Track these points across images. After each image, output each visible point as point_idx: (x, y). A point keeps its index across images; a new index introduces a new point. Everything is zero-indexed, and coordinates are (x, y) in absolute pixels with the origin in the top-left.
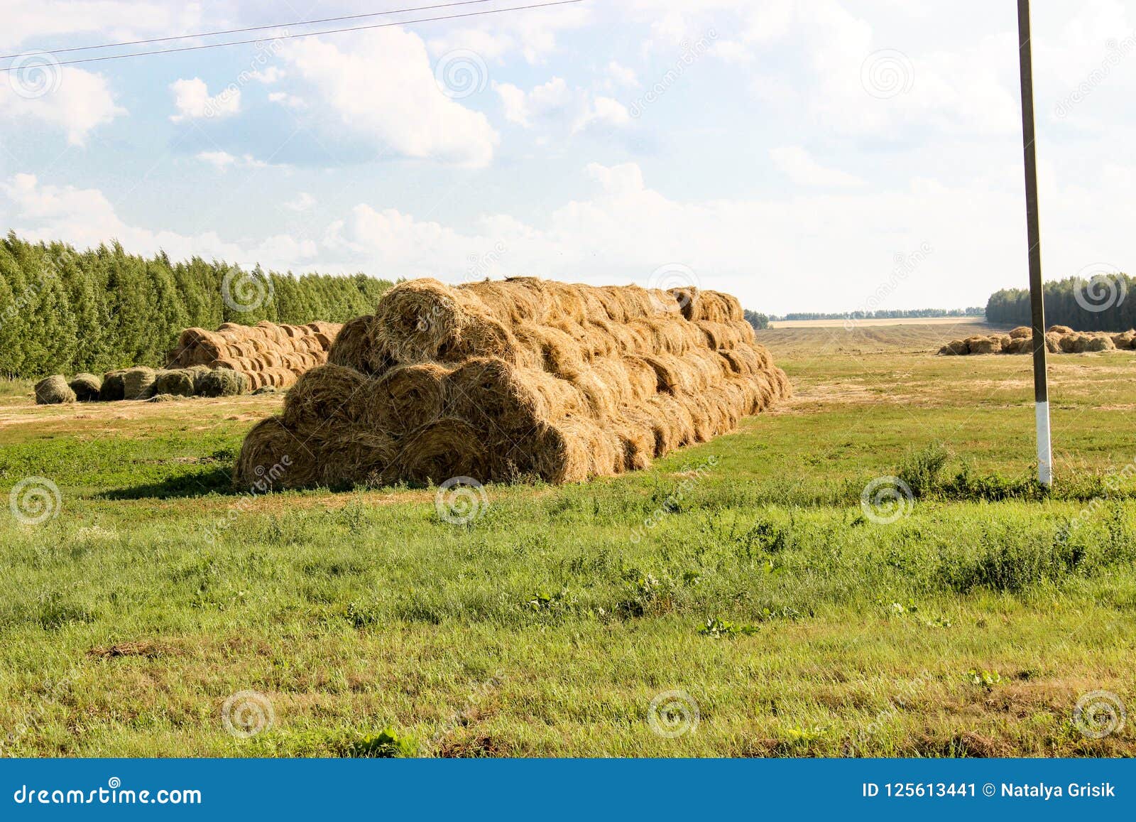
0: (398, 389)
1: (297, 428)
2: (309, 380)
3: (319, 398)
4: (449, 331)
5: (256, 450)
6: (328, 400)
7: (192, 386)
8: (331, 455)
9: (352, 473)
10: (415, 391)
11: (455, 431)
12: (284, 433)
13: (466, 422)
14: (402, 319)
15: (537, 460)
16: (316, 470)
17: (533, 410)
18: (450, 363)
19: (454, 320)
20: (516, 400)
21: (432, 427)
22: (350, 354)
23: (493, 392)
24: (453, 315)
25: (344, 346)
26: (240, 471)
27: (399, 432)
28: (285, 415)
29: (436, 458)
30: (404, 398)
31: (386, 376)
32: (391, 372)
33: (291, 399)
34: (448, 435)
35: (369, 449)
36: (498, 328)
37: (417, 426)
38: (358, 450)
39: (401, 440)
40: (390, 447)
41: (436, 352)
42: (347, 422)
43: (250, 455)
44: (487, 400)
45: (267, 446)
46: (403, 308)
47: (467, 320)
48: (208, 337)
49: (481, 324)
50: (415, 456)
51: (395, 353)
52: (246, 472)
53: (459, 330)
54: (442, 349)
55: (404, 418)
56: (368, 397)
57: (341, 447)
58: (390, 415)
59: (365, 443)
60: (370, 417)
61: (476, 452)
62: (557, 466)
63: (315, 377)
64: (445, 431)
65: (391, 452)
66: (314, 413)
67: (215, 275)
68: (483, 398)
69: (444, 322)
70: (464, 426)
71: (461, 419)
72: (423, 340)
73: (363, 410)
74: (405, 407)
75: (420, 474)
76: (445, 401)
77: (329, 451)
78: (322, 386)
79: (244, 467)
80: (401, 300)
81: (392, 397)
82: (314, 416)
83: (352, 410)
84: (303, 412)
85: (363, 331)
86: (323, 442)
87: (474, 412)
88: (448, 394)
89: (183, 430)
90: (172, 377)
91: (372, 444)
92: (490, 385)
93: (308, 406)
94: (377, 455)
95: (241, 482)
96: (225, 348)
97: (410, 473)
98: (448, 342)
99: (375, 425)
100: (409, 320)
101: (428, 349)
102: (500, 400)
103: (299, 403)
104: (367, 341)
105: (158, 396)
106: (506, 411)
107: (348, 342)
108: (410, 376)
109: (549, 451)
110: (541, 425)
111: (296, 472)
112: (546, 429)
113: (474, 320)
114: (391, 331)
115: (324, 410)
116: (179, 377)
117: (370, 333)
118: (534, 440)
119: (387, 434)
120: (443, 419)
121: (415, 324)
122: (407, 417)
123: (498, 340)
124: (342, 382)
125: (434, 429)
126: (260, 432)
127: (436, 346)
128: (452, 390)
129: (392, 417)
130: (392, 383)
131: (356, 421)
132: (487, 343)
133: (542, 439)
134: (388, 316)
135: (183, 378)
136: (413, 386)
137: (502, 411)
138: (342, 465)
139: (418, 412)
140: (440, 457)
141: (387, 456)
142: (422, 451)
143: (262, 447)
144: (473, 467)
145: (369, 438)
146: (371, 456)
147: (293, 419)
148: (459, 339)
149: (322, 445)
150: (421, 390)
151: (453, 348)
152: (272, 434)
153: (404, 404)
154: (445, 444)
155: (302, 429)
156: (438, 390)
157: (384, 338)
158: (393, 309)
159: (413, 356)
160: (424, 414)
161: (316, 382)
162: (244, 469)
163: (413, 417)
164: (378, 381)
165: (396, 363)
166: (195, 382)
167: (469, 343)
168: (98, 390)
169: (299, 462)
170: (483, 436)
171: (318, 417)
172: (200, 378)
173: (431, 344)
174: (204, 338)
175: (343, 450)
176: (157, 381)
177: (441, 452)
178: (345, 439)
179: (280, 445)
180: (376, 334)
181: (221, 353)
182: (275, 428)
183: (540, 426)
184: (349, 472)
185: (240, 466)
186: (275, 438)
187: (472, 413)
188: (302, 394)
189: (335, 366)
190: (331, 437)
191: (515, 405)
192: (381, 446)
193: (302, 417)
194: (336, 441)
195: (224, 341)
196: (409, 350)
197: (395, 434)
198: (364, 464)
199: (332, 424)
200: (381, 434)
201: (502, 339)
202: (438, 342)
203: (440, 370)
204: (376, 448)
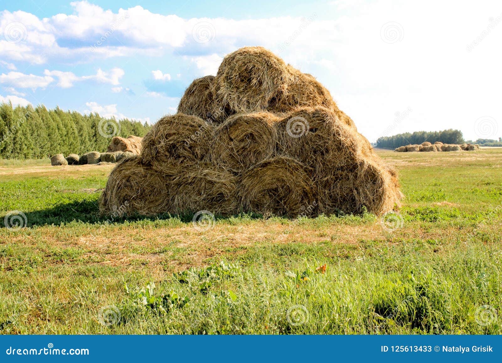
0: (236, 134)
1: (152, 166)
2: (163, 126)
3: (171, 140)
4: (277, 87)
5: (118, 184)
6: (178, 142)
7: (115, 159)
8: (181, 188)
9: (198, 203)
10: (251, 134)
11: (286, 168)
12: (141, 170)
13: (296, 161)
14: (240, 77)
15: (359, 193)
16: (168, 201)
17: (354, 150)
18: (278, 113)
19: (282, 77)
20: (340, 142)
21: (265, 165)
22: (197, 106)
23: (319, 135)
24: (281, 74)
25: (191, 99)
26: (106, 201)
27: (238, 168)
28: (143, 154)
29: (271, 191)
30: (242, 140)
31: (226, 123)
32: (230, 119)
33: (147, 142)
34: (280, 171)
35: (212, 183)
36: (317, 86)
37: (254, 164)
38: (203, 184)
39: (241, 175)
40: (231, 181)
41: (267, 104)
42: (194, 160)
43: (114, 187)
44: (314, 142)
45: (128, 181)
46: (240, 67)
47: (292, 79)
48: (123, 140)
49: (303, 82)
50: (252, 189)
51: (234, 105)
52: (111, 202)
53: (286, 86)
54: (273, 101)
55: (242, 157)
56: (212, 140)
57: (190, 181)
58: (230, 155)
59: (209, 178)
60: (214, 156)
61: (305, 187)
62: (377, 199)
63: (167, 123)
64: (278, 168)
65: (231, 186)
66: (167, 153)
67: (132, 125)
68: (311, 140)
69: (274, 78)
70: (295, 164)
71: (291, 159)
72: (257, 94)
73: (207, 151)
74: (243, 148)
75: (257, 205)
76: (277, 144)
77: (179, 184)
78: (174, 131)
79: (108, 197)
80: (238, 61)
81: (231, 140)
82: (166, 156)
83: (198, 151)
84: (158, 152)
85: (207, 87)
86: (174, 177)
87: (302, 152)
88: (280, 138)
89: (103, 175)
90: (107, 155)
91: (214, 179)
92: (316, 129)
93: (162, 147)
94: (221, 187)
95: (106, 209)
96: (130, 145)
97: (248, 204)
98: (277, 96)
99: (218, 163)
100: (245, 77)
101: (260, 101)
102: (325, 142)
103: (154, 145)
104: (210, 95)
105: (101, 163)
106: (331, 151)
107: (195, 97)
108: (247, 122)
109: (369, 185)
110: (362, 164)
111: (152, 202)
112: (366, 167)
113: (297, 78)
114: (230, 87)
115: (175, 151)
116: (110, 155)
117: (212, 88)
118: (356, 177)
119: (228, 170)
120: (275, 158)
121: (250, 80)
122: (245, 157)
123: (317, 95)
124: (190, 128)
125: (269, 167)
126: (122, 169)
127: (267, 99)
128: (283, 134)
129: (232, 157)
130: (232, 128)
131: (201, 159)
132: (308, 98)
133: (363, 176)
134: (228, 74)
135: (111, 156)
136: (250, 131)
137: (327, 151)
138: (190, 197)
139: (255, 152)
140: (273, 190)
141: (228, 189)
142: (258, 186)
143: (124, 181)
144: (302, 199)
145: (212, 174)
146: (214, 189)
147: (149, 158)
148: (286, 93)
149: (173, 180)
150: (257, 134)
151: (281, 100)
152: (132, 170)
153: (242, 146)
154: (278, 180)
155: (156, 166)
156: (271, 134)
157: (224, 92)
158: (232, 69)
159: (248, 107)
160: (259, 153)
161: (169, 127)
162: (109, 199)
163: (250, 157)
164: (219, 127)
165: (235, 112)
166: (117, 157)
167: (293, 96)
168: (78, 160)
169: (154, 193)
170: (310, 173)
171: (170, 157)
172: (119, 156)
173: (264, 98)
174: (122, 141)
175: (191, 184)
176: (101, 157)
177: (274, 186)
178: (192, 175)
179: (138, 180)
180: (218, 89)
181: (128, 147)
182: (135, 166)
183: (360, 165)
184: (196, 202)
185: (105, 196)
186: (134, 173)
187: (301, 154)
188: (157, 137)
189: (184, 115)
190: (180, 173)
191: (339, 146)
192: (223, 181)
193: (157, 157)
194: (185, 176)
195: (130, 142)
196: (245, 102)
197: (234, 170)
198: (208, 195)
199: (182, 162)
200: (223, 170)
201: (320, 94)
202: (269, 96)
203: (272, 118)
204: (218, 183)
